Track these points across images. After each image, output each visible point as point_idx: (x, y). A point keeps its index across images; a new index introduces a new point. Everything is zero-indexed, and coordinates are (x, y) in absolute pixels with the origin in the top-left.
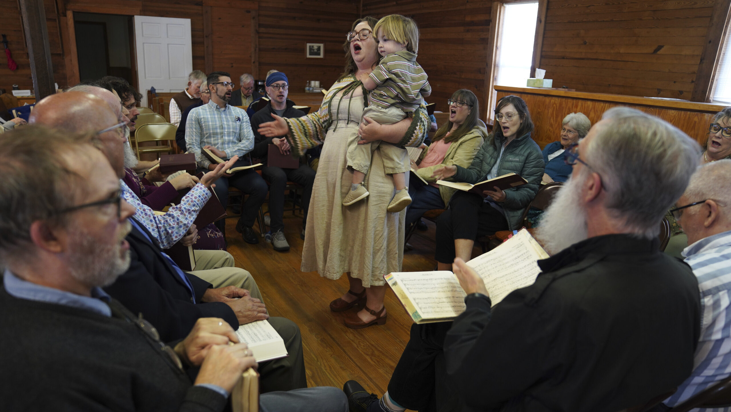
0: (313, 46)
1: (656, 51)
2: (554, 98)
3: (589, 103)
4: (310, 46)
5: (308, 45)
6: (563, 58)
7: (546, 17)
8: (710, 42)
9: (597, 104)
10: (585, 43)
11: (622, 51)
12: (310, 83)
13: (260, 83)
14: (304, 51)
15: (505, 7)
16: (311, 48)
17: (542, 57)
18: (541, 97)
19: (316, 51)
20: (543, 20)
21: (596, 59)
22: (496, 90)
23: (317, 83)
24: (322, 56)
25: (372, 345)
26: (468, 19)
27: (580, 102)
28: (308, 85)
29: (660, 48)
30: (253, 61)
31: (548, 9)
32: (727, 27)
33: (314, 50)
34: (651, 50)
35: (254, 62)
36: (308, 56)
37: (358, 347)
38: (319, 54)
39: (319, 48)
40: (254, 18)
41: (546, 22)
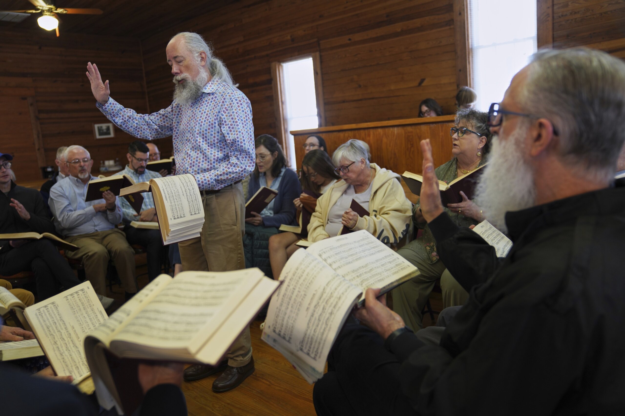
0: (101, 127)
1: (420, 84)
2: (347, 132)
3: (380, 130)
4: (98, 128)
5: (96, 126)
6: (344, 102)
7: (322, 69)
8: (460, 70)
9: (387, 130)
10: (360, 86)
11: (393, 87)
12: (104, 163)
13: (49, 170)
14: (92, 132)
15: (282, 66)
16: (100, 129)
17: (325, 104)
18: (335, 134)
19: (105, 131)
20: (319, 71)
21: (373, 98)
22: (292, 135)
23: (111, 162)
24: (112, 135)
25: (228, 404)
26: (251, 81)
27: (372, 131)
28: (102, 165)
29: (423, 81)
30: (37, 147)
31: (321, 62)
32: (469, 57)
33: (103, 130)
34: (416, 83)
35: (39, 149)
36: (98, 137)
37: (213, 410)
38: (109, 134)
39: (108, 128)
40: (31, 105)
41: (322, 74)
